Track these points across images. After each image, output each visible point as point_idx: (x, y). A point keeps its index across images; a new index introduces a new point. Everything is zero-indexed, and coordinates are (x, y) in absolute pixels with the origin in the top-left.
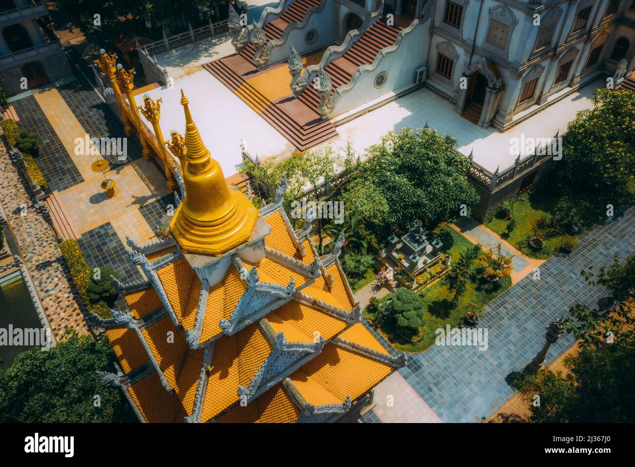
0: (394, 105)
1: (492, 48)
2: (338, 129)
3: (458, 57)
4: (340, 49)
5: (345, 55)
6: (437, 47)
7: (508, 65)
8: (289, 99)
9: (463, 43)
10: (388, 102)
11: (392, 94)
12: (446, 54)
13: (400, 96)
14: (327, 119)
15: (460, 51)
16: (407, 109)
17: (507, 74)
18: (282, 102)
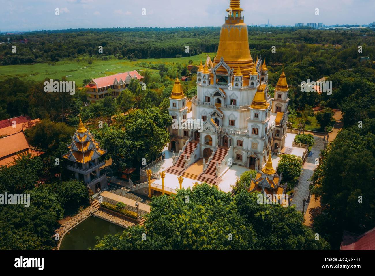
0: (230, 170)
1: (254, 150)
2: (222, 178)
3: (243, 154)
4: (211, 157)
5: (213, 159)
6: (236, 152)
7: (259, 153)
8: (203, 174)
9: (245, 150)
10: (228, 170)
11: (228, 167)
12: (239, 154)
13: (231, 167)
14: (218, 176)
15: (244, 152)
16: (234, 170)
17: (259, 155)
18: (202, 175)
